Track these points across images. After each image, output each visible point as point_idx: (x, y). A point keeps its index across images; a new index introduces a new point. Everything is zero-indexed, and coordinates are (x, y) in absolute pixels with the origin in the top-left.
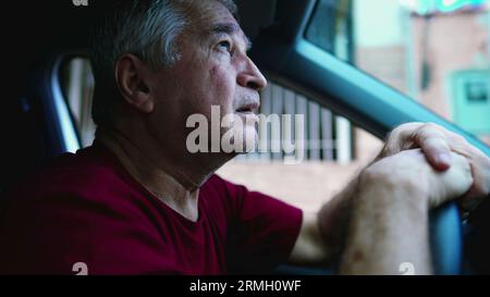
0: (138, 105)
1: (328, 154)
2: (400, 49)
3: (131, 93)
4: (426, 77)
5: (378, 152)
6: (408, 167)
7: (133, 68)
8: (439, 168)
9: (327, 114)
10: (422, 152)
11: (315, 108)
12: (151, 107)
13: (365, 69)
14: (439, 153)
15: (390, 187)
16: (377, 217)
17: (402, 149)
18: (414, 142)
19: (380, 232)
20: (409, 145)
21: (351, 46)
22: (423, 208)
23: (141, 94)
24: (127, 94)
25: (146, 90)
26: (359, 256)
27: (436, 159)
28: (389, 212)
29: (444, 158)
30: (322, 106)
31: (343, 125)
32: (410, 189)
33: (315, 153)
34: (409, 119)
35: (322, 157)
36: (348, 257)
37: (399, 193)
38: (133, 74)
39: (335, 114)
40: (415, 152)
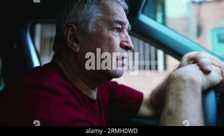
0: (73, 49)
1: (153, 67)
2: (187, 19)
3: (70, 42)
4: (199, 31)
5: (178, 66)
6: (192, 72)
7: (73, 30)
8: (206, 72)
9: (153, 48)
10: (198, 65)
11: (147, 45)
12: (78, 50)
13: (171, 28)
14: (206, 65)
15: (183, 81)
16: (178, 95)
17: (189, 64)
18: (194, 60)
19: (179, 102)
20: (192, 62)
21: (164, 17)
22: (199, 91)
23: (75, 44)
24: (69, 43)
25: (77, 42)
26: (170, 113)
27: (205, 68)
28: (183, 93)
29: (209, 68)
30: (151, 44)
31: (160, 53)
32: (193, 82)
33: (148, 67)
34: (192, 51)
35: (150, 68)
36: (165, 114)
37: (187, 84)
38: (72, 33)
39: (157, 48)
40: (195, 65)
